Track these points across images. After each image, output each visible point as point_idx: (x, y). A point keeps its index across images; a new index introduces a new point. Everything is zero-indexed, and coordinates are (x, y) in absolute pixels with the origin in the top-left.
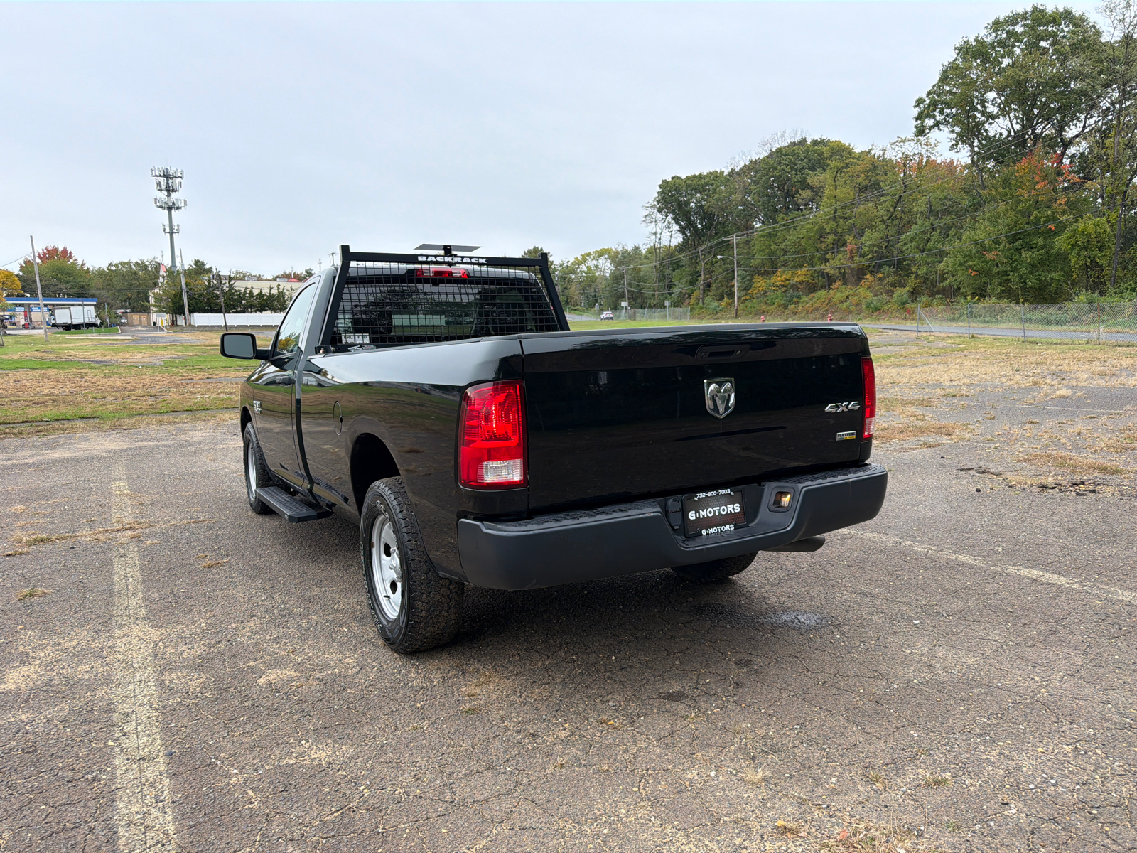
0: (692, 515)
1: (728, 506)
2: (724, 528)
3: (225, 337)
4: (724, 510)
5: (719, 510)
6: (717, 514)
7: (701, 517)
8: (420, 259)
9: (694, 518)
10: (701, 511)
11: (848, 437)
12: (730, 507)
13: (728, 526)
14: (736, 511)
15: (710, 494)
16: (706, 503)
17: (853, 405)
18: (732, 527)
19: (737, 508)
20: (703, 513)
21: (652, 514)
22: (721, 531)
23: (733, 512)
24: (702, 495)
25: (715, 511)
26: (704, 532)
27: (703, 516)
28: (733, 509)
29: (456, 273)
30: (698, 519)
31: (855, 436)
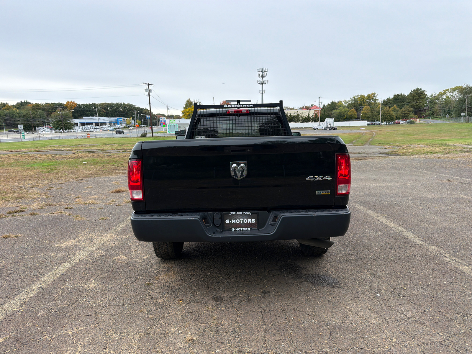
0: (227, 221)
1: (248, 220)
2: (244, 229)
3: (178, 137)
4: (246, 221)
6: (242, 222)
7: (233, 223)
8: (224, 106)
9: (229, 223)
10: (232, 220)
11: (324, 193)
13: (246, 229)
14: (252, 222)
15: (238, 213)
16: (236, 217)
17: (328, 178)
18: (249, 229)
19: (253, 221)
20: (234, 221)
21: (193, 219)
22: (242, 230)
23: (251, 222)
24: (234, 213)
25: (240, 221)
26: (233, 229)
27: (234, 222)
28: (251, 221)
29: (243, 111)
30: (230, 223)
31: (329, 193)
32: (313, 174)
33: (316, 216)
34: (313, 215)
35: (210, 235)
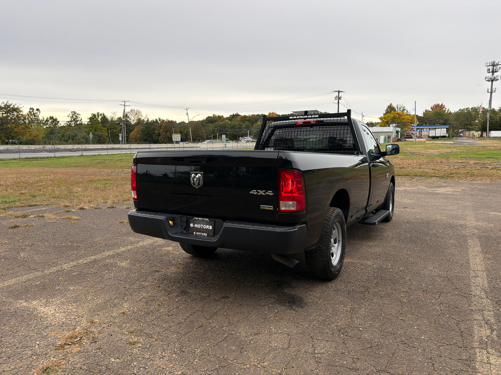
0: (192, 225)
1: (207, 226)
4: (205, 227)
5: (203, 226)
6: (202, 228)
8: (290, 118)
9: (192, 226)
10: (195, 225)
11: (267, 208)
12: (208, 226)
13: (204, 234)
14: (210, 229)
15: (200, 219)
16: (198, 222)
17: (270, 193)
18: (206, 235)
19: (211, 228)
20: (196, 226)
22: (201, 235)
23: (208, 229)
24: (197, 218)
25: (201, 226)
26: (194, 233)
27: (196, 227)
28: (209, 227)
29: (312, 122)
30: (194, 227)
31: (272, 209)
32: (257, 188)
33: (252, 229)
34: (250, 228)
35: (171, 233)
